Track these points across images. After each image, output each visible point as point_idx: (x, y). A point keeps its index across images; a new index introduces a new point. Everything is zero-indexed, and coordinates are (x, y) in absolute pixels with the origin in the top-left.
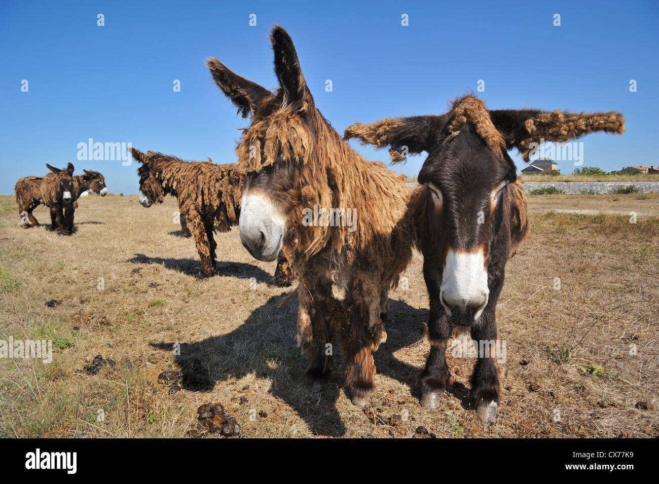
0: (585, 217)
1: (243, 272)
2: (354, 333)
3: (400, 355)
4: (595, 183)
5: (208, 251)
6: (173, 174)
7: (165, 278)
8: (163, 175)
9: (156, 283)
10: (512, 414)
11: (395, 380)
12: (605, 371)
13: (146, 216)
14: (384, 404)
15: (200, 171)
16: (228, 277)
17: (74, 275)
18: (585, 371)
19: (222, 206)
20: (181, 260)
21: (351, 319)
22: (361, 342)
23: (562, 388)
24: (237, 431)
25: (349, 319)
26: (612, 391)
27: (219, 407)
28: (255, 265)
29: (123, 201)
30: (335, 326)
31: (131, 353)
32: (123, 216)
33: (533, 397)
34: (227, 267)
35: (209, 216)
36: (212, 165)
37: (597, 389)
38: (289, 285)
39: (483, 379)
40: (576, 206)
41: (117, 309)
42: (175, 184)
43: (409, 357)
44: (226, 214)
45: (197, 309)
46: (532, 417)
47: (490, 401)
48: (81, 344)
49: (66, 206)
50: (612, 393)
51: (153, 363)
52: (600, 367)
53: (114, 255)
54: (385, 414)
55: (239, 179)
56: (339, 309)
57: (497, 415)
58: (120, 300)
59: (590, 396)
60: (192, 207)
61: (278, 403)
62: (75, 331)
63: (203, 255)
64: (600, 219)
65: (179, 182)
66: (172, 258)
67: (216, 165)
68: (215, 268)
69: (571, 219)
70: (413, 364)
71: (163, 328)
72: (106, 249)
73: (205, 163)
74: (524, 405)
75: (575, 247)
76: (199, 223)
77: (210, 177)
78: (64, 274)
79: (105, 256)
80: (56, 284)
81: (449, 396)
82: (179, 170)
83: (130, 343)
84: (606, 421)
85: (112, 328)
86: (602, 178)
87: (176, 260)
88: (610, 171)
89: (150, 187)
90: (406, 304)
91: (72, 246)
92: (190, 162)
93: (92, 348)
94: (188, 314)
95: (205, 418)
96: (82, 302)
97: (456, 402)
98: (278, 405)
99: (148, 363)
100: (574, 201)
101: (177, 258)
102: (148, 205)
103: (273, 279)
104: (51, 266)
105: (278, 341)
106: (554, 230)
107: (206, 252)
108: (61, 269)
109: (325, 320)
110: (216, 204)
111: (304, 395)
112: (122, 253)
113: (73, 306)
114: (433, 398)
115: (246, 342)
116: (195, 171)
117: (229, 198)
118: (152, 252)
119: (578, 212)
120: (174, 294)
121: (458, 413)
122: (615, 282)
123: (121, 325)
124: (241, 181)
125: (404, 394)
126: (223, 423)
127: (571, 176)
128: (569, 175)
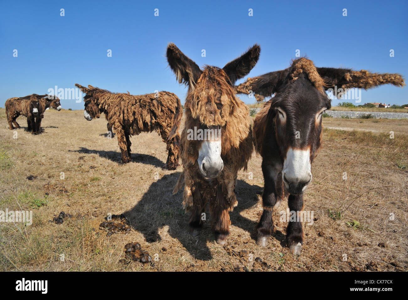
0: (345, 132)
1: (147, 160)
2: (218, 201)
3: (244, 214)
4: (349, 112)
5: (126, 147)
6: (105, 100)
7: (99, 163)
8: (99, 101)
9: (94, 166)
10: (310, 250)
11: (241, 229)
12: (360, 224)
13: (85, 124)
14: (235, 244)
15: (122, 99)
16: (137, 163)
17: (43, 160)
18: (349, 224)
19: (135, 120)
20: (109, 152)
21: (216, 193)
22: (222, 206)
23: (337, 235)
24: (149, 260)
25: (215, 193)
26: (365, 236)
27: (138, 245)
28: (153, 156)
29: (71, 114)
30: (206, 197)
31: (81, 210)
32: (72, 123)
33: (321, 239)
34: (137, 157)
35: (127, 126)
36: (130, 95)
37: (357, 235)
38: (175, 169)
39: (294, 230)
40: (339, 125)
41: (71, 182)
42: (106, 107)
43: (248, 215)
44: (138, 125)
45: (120, 183)
46: (321, 252)
47: (297, 243)
48: (51, 204)
49: (36, 116)
50: (365, 238)
51: (96, 217)
52: (358, 222)
53: (67, 147)
54: (237, 250)
55: (146, 105)
56: (209, 187)
57: (301, 251)
58: (73, 177)
59: (353, 240)
60: (117, 120)
61: (173, 242)
62: (46, 196)
63: (123, 150)
64: (353, 134)
65: (109, 105)
66: (103, 150)
67: (132, 96)
68: (130, 158)
69: (337, 133)
70: (251, 219)
71: (100, 194)
72: (62, 144)
73: (125, 94)
74: (316, 245)
75: (340, 150)
76: (121, 130)
77: (128, 103)
78: (37, 159)
79: (62, 148)
80: (32, 165)
81: (273, 239)
82: (109, 98)
83: (80, 204)
84: (363, 254)
85: (68, 194)
86: (353, 109)
87: (106, 152)
88: (358, 105)
89: (92, 108)
90: (245, 182)
91: (41, 141)
92: (116, 93)
93: (57, 207)
94: (115, 186)
95: (130, 252)
96: (49, 177)
97: (277, 243)
98: (173, 243)
99: (92, 217)
100: (338, 122)
101: (106, 150)
102: (90, 119)
103: (165, 165)
104: (29, 154)
105: (170, 203)
106: (328, 139)
107: (125, 148)
108: (35, 156)
109: (200, 193)
110: (131, 119)
111: (188, 238)
112: (72, 147)
113: (44, 180)
114: (264, 241)
115: (151, 204)
116: (119, 99)
117: (139, 116)
118: (91, 146)
119: (342, 129)
120: (105, 173)
121: (279, 249)
122: (363, 172)
123: (74, 192)
124: (147, 106)
125: (247, 237)
126: (141, 255)
127: (336, 107)
128: (335, 107)
